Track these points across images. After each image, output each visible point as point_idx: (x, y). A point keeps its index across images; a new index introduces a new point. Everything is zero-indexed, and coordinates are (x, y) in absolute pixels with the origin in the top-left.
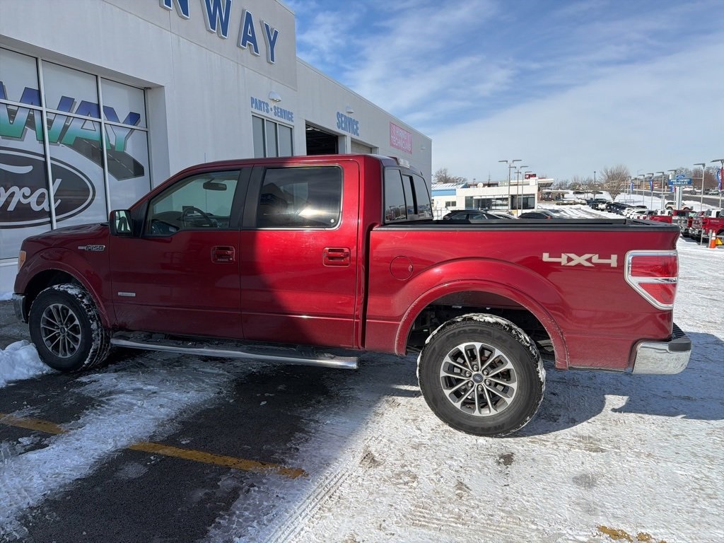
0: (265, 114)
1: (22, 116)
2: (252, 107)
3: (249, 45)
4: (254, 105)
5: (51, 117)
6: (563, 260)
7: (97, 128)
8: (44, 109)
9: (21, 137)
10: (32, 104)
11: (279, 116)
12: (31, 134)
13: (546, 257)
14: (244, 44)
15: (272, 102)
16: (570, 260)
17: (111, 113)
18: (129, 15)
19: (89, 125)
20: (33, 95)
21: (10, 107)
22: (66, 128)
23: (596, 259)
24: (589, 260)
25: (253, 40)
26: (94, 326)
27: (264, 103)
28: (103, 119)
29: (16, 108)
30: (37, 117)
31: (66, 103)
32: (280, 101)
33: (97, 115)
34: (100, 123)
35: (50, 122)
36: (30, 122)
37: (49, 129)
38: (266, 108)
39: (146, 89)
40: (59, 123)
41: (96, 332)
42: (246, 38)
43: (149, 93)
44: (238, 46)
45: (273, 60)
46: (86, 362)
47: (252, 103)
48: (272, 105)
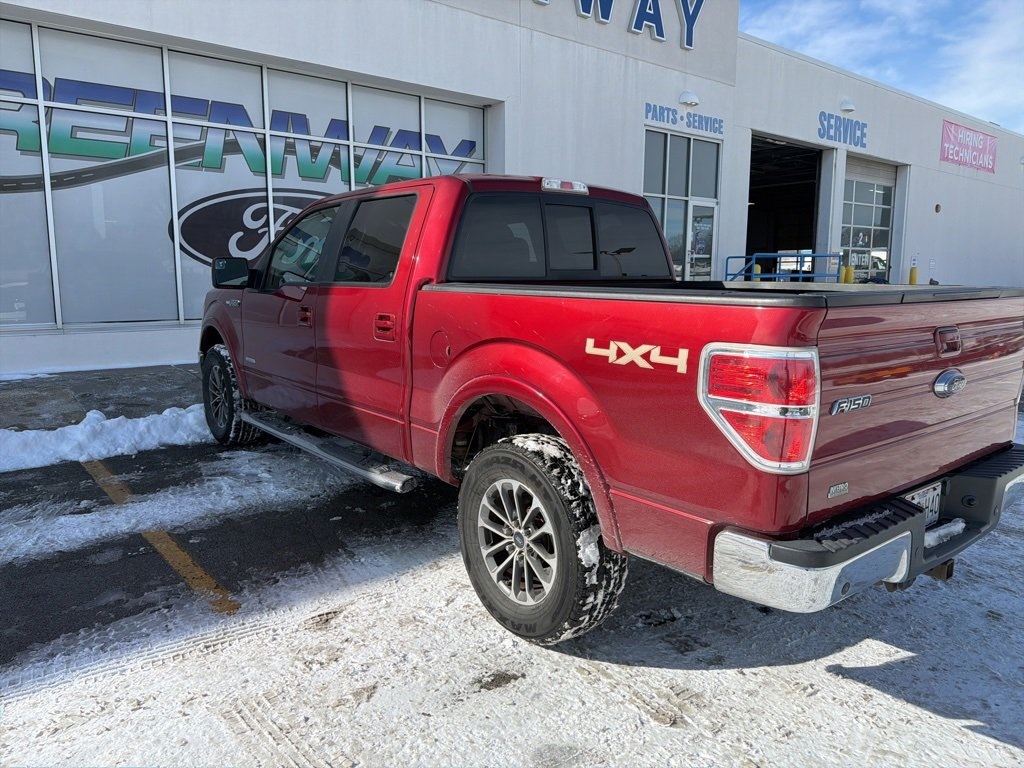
0: (669, 126)
1: (326, 153)
2: (647, 118)
3: (650, 27)
4: (650, 115)
5: (360, 152)
6: (610, 353)
7: (417, 163)
8: (351, 143)
9: (323, 178)
10: (338, 138)
11: (694, 127)
12: (335, 173)
13: (590, 347)
14: (639, 26)
15: (684, 106)
16: (620, 353)
17: (436, 143)
18: (460, 12)
19: (405, 160)
20: (339, 128)
21: (313, 144)
22: (377, 164)
23: (656, 356)
24: (646, 356)
25: (656, 18)
26: (236, 394)
27: (669, 110)
28: (425, 151)
29: (319, 144)
30: (343, 154)
31: (379, 134)
32: (696, 104)
33: (418, 147)
34: (421, 156)
35: (358, 159)
36: (335, 160)
37: (356, 166)
38: (671, 117)
39: (485, 109)
40: (369, 159)
41: (238, 402)
42: (642, 16)
43: (489, 113)
44: (629, 30)
45: (690, 43)
46: (231, 435)
47: (648, 112)
48: (683, 111)
